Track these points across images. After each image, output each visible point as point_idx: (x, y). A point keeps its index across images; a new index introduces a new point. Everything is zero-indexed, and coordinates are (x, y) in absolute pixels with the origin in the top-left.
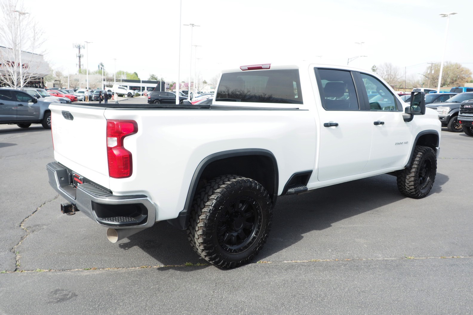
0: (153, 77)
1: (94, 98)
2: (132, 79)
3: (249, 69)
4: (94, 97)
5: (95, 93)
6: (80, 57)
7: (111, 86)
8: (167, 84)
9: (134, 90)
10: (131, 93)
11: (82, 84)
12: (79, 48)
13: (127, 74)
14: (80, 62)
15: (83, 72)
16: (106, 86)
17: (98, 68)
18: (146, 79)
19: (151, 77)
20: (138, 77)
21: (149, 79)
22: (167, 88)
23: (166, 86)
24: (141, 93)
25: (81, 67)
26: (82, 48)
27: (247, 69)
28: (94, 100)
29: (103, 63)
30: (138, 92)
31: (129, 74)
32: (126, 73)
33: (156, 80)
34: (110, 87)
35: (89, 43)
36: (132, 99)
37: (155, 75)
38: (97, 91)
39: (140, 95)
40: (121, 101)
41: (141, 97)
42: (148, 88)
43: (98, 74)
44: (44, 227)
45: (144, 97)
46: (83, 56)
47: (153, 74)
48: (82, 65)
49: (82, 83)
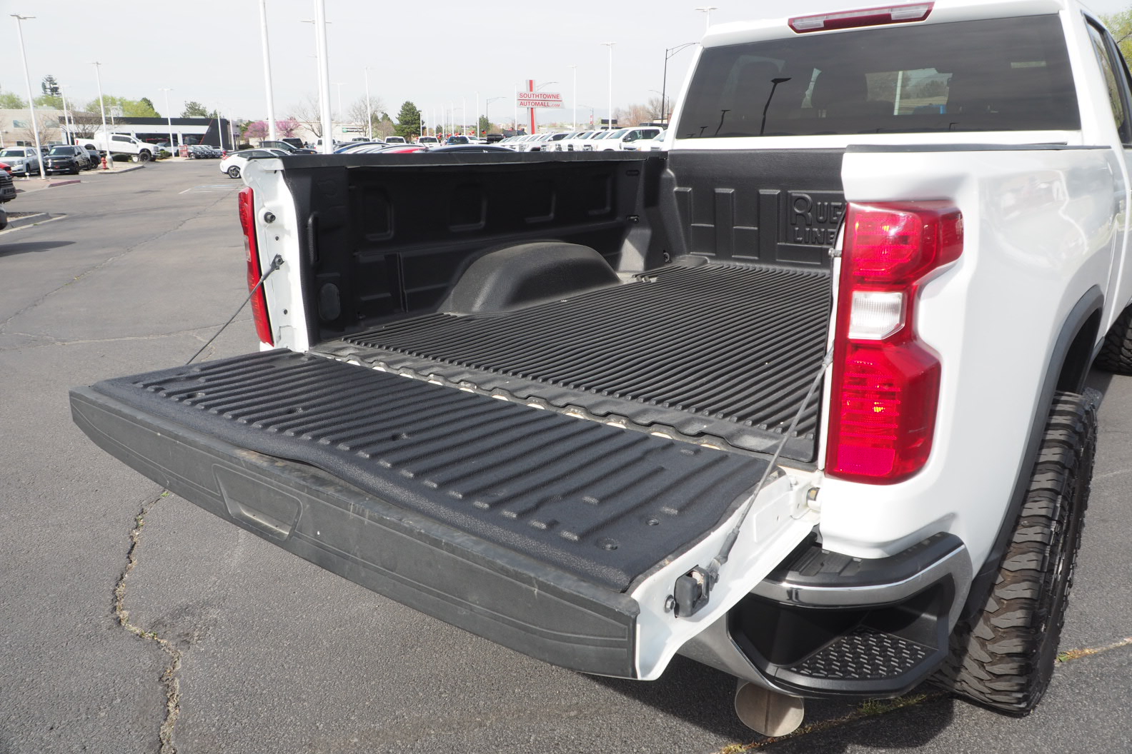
0: (193, 108)
1: (52, 168)
2: (139, 115)
3: (830, 24)
4: (53, 163)
5: (54, 154)
7: (90, 136)
8: (233, 126)
9: (155, 142)
10: (148, 151)
11: (7, 133)
13: (123, 104)
16: (74, 136)
17: (42, 90)
18: (178, 115)
19: (190, 108)
20: (153, 109)
21: (185, 113)
22: (234, 135)
23: (232, 131)
24: (172, 149)
27: (822, 25)
28: (53, 172)
29: (52, 77)
30: (163, 148)
31: (130, 103)
32: (120, 100)
33: (204, 115)
34: (88, 138)
35: (25, 18)
36: (152, 165)
37: (198, 103)
38: (57, 149)
39: (170, 155)
40: (126, 171)
41: (174, 159)
42: (184, 136)
43: (45, 105)
44: (214, 614)
45: (180, 159)
47: (194, 101)
49: (4, 131)
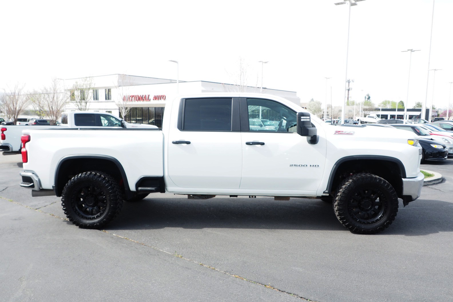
6: (349, 90)
12: (349, 82)
14: (348, 94)
15: (350, 103)
18: (411, 108)
19: (417, 104)
20: (403, 105)
21: (415, 107)
25: (349, 99)
26: (352, 82)
29: (369, 94)
31: (394, 103)
32: (392, 102)
33: (421, 107)
37: (421, 102)
42: (410, 116)
46: (352, 89)
47: (419, 102)
48: (350, 97)
